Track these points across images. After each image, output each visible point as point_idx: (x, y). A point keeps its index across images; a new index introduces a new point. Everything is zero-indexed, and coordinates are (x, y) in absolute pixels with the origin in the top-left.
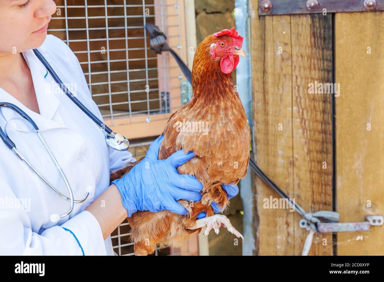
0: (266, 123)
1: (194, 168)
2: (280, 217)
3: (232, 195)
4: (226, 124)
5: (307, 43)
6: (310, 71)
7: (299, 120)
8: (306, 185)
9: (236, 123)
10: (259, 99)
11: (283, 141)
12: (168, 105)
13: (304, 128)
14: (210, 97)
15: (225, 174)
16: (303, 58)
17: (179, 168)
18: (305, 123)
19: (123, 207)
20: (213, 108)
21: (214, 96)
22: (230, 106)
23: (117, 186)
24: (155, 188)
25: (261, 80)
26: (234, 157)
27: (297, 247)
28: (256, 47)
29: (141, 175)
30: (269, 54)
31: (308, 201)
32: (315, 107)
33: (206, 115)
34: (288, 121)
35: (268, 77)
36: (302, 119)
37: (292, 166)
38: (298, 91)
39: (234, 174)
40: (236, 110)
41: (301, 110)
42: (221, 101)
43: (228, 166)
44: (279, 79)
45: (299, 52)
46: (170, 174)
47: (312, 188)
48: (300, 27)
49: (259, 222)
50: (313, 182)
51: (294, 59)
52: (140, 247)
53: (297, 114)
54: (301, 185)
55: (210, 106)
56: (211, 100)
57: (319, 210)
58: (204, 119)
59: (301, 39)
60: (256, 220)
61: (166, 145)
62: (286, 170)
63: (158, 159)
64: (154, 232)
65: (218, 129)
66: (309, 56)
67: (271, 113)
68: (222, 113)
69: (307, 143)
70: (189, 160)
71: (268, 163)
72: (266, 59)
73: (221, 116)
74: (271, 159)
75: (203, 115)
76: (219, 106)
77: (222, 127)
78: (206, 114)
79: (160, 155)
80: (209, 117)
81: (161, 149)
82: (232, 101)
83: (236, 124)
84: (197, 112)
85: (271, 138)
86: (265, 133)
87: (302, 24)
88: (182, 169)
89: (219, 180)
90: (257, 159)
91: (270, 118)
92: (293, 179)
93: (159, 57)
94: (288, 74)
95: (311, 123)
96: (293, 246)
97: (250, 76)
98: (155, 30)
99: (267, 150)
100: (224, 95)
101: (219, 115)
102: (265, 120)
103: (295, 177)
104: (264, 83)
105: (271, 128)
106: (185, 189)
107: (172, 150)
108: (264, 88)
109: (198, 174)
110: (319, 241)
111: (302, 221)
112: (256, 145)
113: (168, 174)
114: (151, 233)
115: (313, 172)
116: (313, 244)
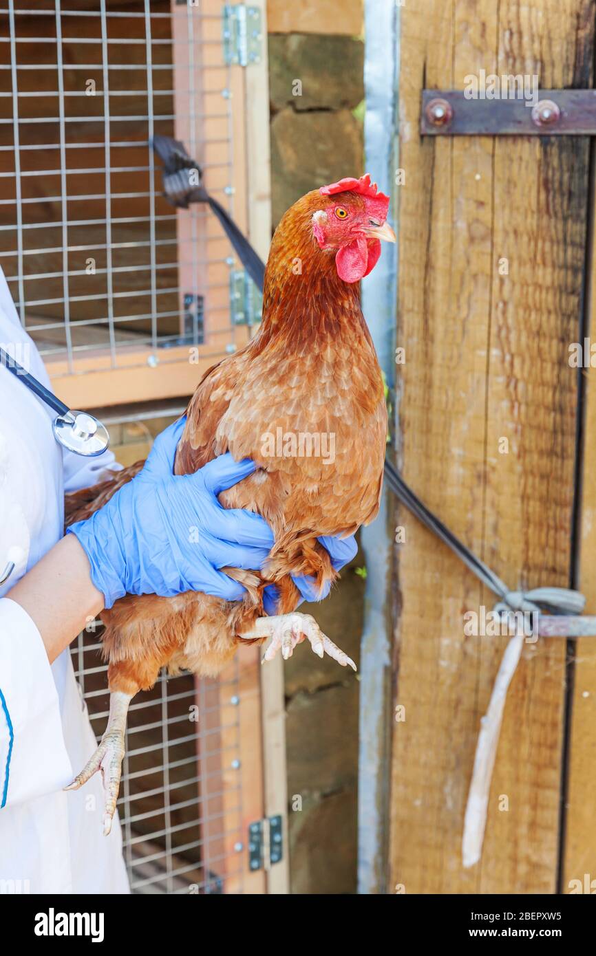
0: (428, 383)
1: (256, 495)
2: (449, 596)
3: (342, 559)
4: (333, 400)
5: (530, 204)
6: (533, 268)
7: (501, 380)
8: (512, 527)
9: (357, 399)
10: (413, 329)
11: (464, 427)
12: (201, 325)
13: (514, 397)
14: (301, 335)
15: (324, 514)
16: (519, 237)
17: (223, 494)
18: (516, 388)
19: (92, 586)
20: (307, 360)
21: (311, 333)
22: (346, 358)
23: (79, 539)
24: (168, 540)
25: (419, 285)
26: (345, 476)
27: (485, 665)
28: (411, 207)
29: (135, 511)
30: (440, 225)
31: (515, 562)
32: (540, 350)
33: (289, 375)
34: (478, 382)
35: (435, 279)
36: (510, 378)
37: (482, 484)
38: (504, 312)
39: (344, 514)
40: (360, 369)
41: (508, 358)
42: (326, 346)
43: (331, 496)
44: (462, 283)
45: (510, 223)
46: (203, 509)
47: (526, 534)
48: (515, 166)
49: (402, 606)
50: (527, 521)
51: (499, 238)
52: (121, 673)
53: (499, 366)
54: (501, 528)
55: (301, 355)
56: (304, 342)
57: (539, 585)
58: (284, 384)
59: (517, 193)
60: (395, 600)
61: (193, 440)
62: (467, 492)
63: (174, 474)
64: (156, 643)
65: (313, 411)
66: (533, 233)
67: (438, 360)
68: (327, 374)
69: (519, 433)
70: (247, 477)
71: (428, 476)
72: (433, 238)
73: (323, 382)
74: (435, 465)
75: (281, 374)
76: (322, 356)
77: (321, 405)
78: (289, 372)
79: (178, 463)
80: (295, 380)
81: (180, 450)
82: (351, 349)
83: (355, 402)
84: (269, 366)
85: (436, 418)
86: (423, 407)
87: (521, 159)
88: (230, 496)
89: (310, 527)
90: (403, 463)
91: (437, 373)
92: (484, 513)
93: (182, 215)
94: (483, 273)
95: (530, 387)
96: (475, 661)
97: (395, 270)
98: (176, 155)
99: (427, 444)
100: (335, 332)
101: (318, 378)
102: (425, 376)
103: (488, 509)
104: (426, 291)
105: (437, 396)
106: (237, 543)
107: (206, 453)
108: (425, 303)
109: (266, 509)
110: (536, 654)
111: (500, 606)
112: (403, 432)
113: (198, 510)
114: (148, 642)
115: (529, 498)
116: (522, 661)
